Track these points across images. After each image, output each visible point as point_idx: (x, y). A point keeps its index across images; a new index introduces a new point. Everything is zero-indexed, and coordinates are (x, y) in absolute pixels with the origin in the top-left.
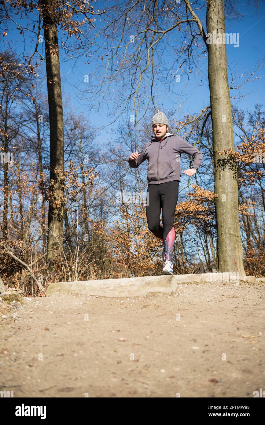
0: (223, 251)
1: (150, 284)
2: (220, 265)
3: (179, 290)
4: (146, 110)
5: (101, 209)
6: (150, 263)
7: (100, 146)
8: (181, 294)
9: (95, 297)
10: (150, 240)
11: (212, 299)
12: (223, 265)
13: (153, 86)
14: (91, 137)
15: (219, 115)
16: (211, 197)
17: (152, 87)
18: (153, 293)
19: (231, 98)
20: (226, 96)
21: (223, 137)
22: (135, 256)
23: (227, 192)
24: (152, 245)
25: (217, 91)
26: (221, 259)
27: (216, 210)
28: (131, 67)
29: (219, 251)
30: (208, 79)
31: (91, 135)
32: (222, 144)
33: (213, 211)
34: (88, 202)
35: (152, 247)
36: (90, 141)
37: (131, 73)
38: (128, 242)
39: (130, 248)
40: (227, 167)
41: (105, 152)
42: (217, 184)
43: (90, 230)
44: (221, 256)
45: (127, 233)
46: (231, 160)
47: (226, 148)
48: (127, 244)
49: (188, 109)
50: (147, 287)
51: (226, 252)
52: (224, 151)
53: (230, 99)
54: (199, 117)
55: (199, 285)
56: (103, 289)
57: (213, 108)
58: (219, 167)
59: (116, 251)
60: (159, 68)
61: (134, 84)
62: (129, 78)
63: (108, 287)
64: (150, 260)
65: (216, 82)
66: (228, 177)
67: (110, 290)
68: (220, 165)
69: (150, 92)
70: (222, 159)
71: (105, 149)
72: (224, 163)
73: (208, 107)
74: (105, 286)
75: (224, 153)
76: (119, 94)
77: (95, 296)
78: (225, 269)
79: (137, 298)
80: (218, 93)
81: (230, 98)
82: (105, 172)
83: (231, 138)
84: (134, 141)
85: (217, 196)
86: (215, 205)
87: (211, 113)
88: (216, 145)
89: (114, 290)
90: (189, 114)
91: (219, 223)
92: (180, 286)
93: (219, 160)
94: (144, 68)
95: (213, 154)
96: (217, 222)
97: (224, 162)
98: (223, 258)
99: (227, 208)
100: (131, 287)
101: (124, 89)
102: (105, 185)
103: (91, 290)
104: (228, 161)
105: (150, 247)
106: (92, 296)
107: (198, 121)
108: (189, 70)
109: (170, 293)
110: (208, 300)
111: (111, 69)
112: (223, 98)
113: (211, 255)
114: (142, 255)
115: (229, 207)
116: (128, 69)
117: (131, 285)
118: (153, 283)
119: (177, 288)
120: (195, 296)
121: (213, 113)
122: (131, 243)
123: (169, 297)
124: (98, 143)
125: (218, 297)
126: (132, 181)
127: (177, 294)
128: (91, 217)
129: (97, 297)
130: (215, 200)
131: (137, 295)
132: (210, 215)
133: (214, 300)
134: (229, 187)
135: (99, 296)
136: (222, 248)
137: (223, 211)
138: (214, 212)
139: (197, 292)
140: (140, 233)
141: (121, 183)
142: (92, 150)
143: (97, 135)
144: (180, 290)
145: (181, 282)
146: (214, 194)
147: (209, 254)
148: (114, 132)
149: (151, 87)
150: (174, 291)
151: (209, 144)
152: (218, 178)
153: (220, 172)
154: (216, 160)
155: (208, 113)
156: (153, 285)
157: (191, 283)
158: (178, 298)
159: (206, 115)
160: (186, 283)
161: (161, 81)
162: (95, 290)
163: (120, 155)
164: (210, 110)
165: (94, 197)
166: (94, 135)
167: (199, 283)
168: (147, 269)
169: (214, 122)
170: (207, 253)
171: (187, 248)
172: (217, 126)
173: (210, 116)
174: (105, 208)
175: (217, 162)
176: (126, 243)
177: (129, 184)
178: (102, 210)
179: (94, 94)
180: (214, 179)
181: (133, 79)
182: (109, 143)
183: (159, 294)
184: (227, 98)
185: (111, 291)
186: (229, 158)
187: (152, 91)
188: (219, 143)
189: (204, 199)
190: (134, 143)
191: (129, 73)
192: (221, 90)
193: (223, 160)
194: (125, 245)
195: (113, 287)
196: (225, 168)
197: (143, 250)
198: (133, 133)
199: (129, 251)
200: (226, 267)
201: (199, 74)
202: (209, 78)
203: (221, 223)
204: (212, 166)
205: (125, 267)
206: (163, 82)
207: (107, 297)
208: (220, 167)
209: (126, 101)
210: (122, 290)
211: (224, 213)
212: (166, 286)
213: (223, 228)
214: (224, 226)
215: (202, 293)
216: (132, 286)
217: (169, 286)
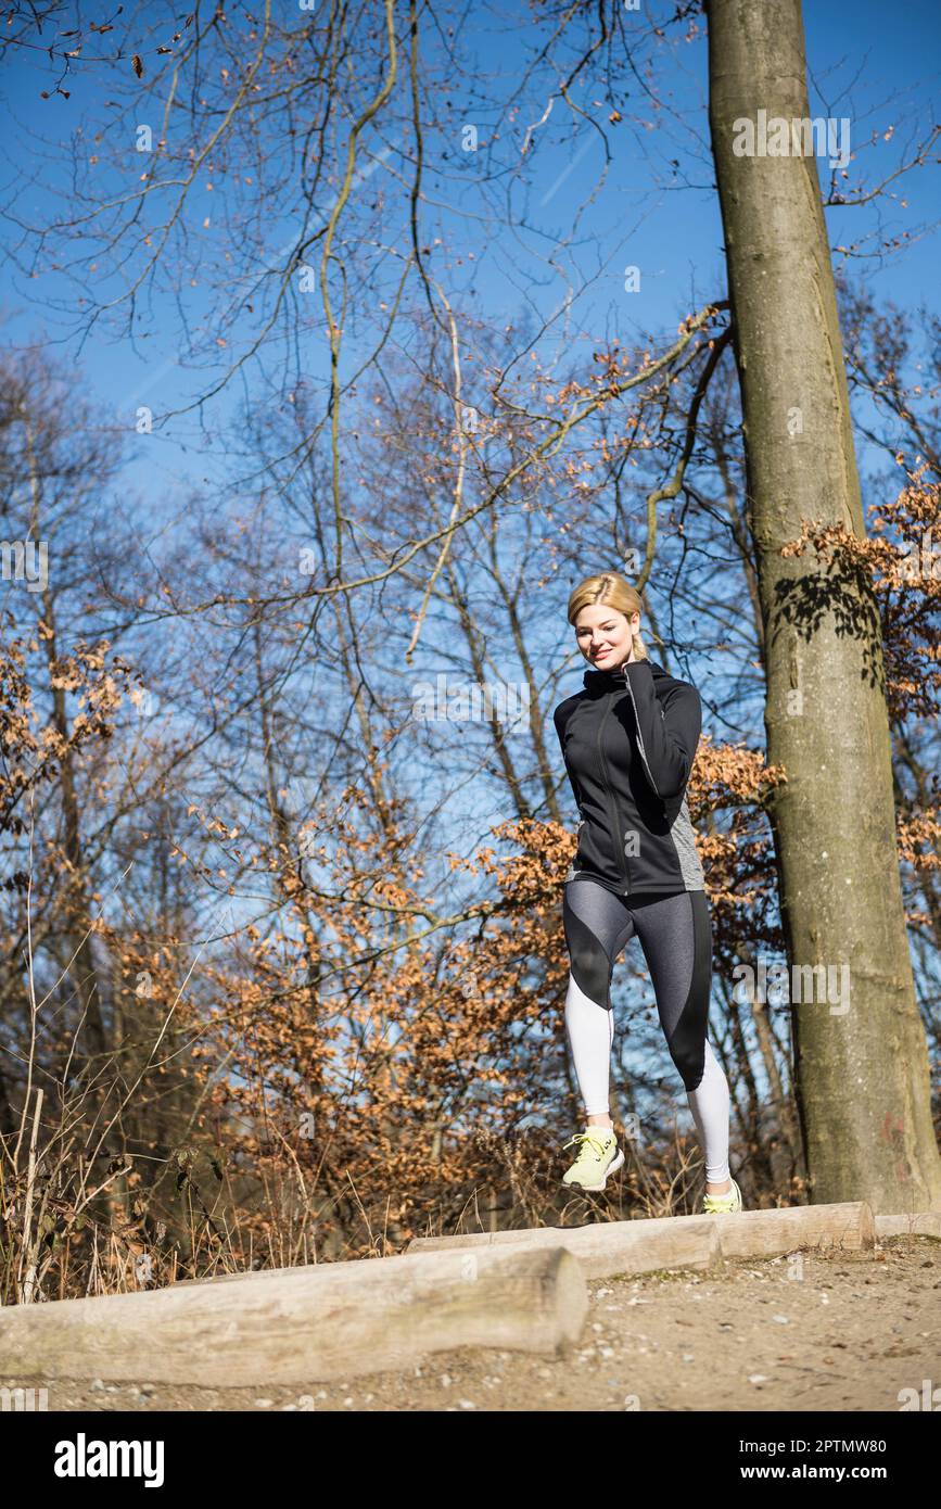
0: (827, 1070)
1: (441, 1304)
2: (812, 1148)
3: (598, 1327)
4: (386, 323)
5: (161, 855)
6: (436, 1149)
7: (144, 512)
8: (608, 1353)
9: (136, 1391)
10: (434, 1027)
11: (778, 1373)
12: (828, 1149)
13: (422, 194)
14: (92, 467)
15: (775, 348)
16: (749, 785)
17: (414, 199)
18: (455, 1352)
19: (834, 256)
20: (811, 243)
21: (799, 463)
22: (352, 1117)
23: (836, 755)
24: (445, 1051)
25: (761, 215)
26: (816, 1114)
27: (778, 849)
28: (298, 91)
29: (805, 1072)
30: (709, 157)
31: (93, 459)
32: (799, 499)
33: (764, 854)
34: (91, 825)
35: (445, 1063)
36: (91, 490)
37: (301, 128)
38: (310, 1041)
39: (327, 1074)
40: (830, 621)
41: (172, 548)
42: (778, 711)
43: (105, 971)
44: (815, 1098)
45: (307, 992)
46: (845, 581)
47: (815, 517)
48: (307, 1051)
49: (612, 319)
50: (425, 1323)
51: (843, 1077)
52: (811, 535)
53: (828, 258)
54: (672, 361)
55: (708, 1288)
56: (181, 1341)
57: (741, 310)
58: (783, 619)
59: (249, 1097)
60: (446, 95)
61: (320, 185)
62: (288, 156)
63: (207, 1332)
64: (437, 1136)
65: (755, 171)
66: (838, 672)
67: (220, 1347)
68: (793, 613)
69: (408, 226)
70: (799, 575)
71: (171, 531)
72: (815, 596)
73: (719, 306)
74: (189, 1324)
75: (811, 549)
76: (239, 239)
77: (138, 1383)
78: (839, 1168)
79: (371, 1387)
80: (765, 228)
81: (830, 250)
82: (176, 655)
83: (843, 463)
84: (330, 483)
85: (783, 776)
86: (773, 824)
87: (732, 337)
88: (767, 504)
89: (244, 1343)
90: (614, 342)
91: (799, 921)
92: (601, 1293)
93: (785, 587)
94: (365, 101)
95: (753, 550)
96: (785, 914)
97: (811, 593)
98: (828, 1107)
99: (838, 838)
100: (335, 1323)
101: (265, 214)
102: (181, 725)
103: (111, 1352)
104: (834, 588)
105: (435, 1064)
106: (117, 1384)
107: (668, 377)
108: (607, 105)
109: (551, 1348)
110: (756, 1379)
111: (191, 107)
112: (795, 254)
113: (762, 1087)
114: (391, 1105)
115: (846, 830)
116: (281, 102)
117: (334, 1314)
118: (456, 1299)
119: (590, 1316)
120: (688, 1357)
121: (742, 332)
122: (330, 1047)
123: (546, 1373)
124: (131, 500)
125: (809, 1356)
126: (322, 703)
127: (590, 1352)
128: (108, 909)
129: (147, 1387)
130: (771, 798)
131: (370, 1368)
132: (747, 876)
133: (789, 1374)
134: (843, 726)
135: (160, 1383)
136: (820, 1054)
137: (819, 856)
138: (771, 862)
139: (697, 1330)
140: (378, 986)
141: (265, 710)
142: (100, 537)
143: (127, 453)
144: (607, 1329)
145: (607, 1273)
146: (765, 767)
147: (750, 1082)
148: (217, 446)
149: (408, 202)
150: (574, 1337)
151: (730, 491)
152: (782, 677)
153: (791, 646)
154: (771, 583)
155: (718, 332)
156: (455, 1307)
157: (662, 1275)
158: (593, 1376)
159: (704, 346)
160: (635, 1278)
161: (462, 168)
162: (133, 1348)
163: (253, 562)
164: (728, 319)
165: (122, 794)
166: (110, 457)
167: (704, 1276)
168: (421, 1184)
169: (751, 382)
170: (741, 1072)
171: (634, 1049)
172: (766, 402)
173: (728, 352)
174: (185, 852)
175: (773, 594)
176: (303, 1043)
177: (310, 716)
178: (164, 858)
179: (103, 247)
180: (761, 673)
181: (309, 161)
182: (196, 500)
183: (489, 1357)
184: (812, 252)
185: (226, 1353)
186: (836, 570)
187: (414, 222)
188: (781, 495)
189: (714, 796)
190: (329, 492)
191: (286, 126)
192: (780, 212)
193: (804, 582)
194: (294, 1055)
195: (234, 1325)
196: (817, 626)
197: (392, 1082)
198: (324, 441)
199: (317, 1087)
200: (844, 1160)
201: (659, 124)
202: (714, 149)
203: (810, 921)
204: (749, 609)
205: (303, 1187)
206: (469, 173)
207: (202, 1388)
208: (789, 620)
209: (277, 276)
210: (287, 1343)
211: (820, 869)
212: (527, 1310)
213: (819, 942)
214: (823, 932)
215: (724, 1340)
216: (341, 1319)
217: (544, 1311)
